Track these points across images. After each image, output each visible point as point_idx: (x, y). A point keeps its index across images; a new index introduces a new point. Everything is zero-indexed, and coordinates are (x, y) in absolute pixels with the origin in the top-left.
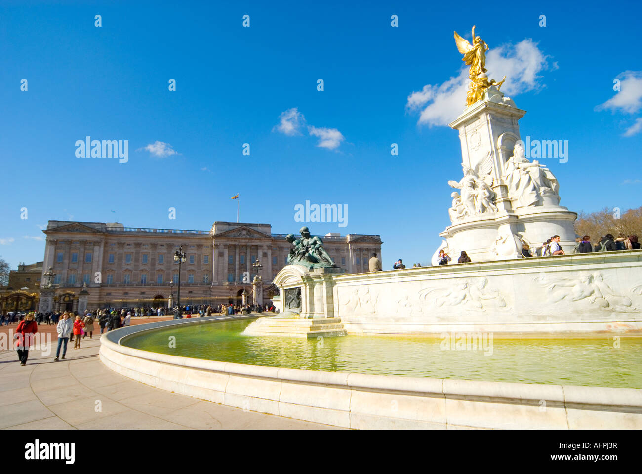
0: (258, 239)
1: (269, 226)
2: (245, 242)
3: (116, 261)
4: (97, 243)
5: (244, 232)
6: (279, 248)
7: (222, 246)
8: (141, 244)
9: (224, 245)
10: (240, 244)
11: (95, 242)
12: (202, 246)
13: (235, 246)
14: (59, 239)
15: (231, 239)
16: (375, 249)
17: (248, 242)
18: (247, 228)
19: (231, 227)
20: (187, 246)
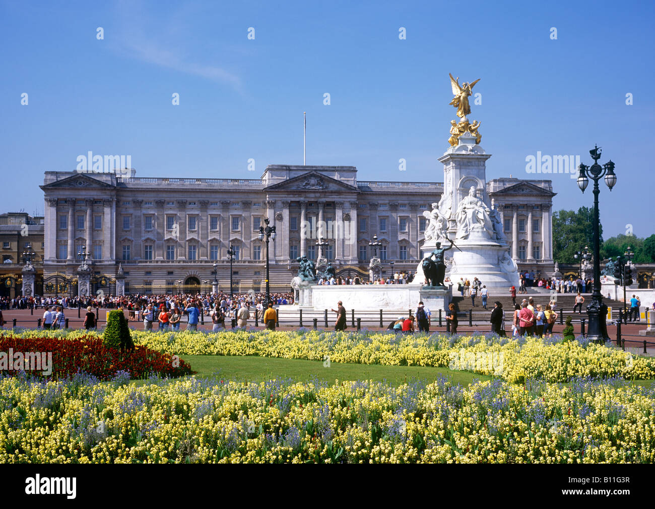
0: (335, 192)
1: (352, 170)
2: (315, 197)
3: (132, 227)
4: (108, 203)
5: (313, 181)
6: (370, 205)
7: (279, 204)
8: (163, 203)
9: (283, 203)
10: (307, 200)
11: (104, 201)
12: (250, 203)
13: (299, 203)
14: (59, 197)
15: (293, 193)
16: (541, 205)
17: (320, 197)
18: (317, 175)
19: (294, 175)
20: (229, 204)
